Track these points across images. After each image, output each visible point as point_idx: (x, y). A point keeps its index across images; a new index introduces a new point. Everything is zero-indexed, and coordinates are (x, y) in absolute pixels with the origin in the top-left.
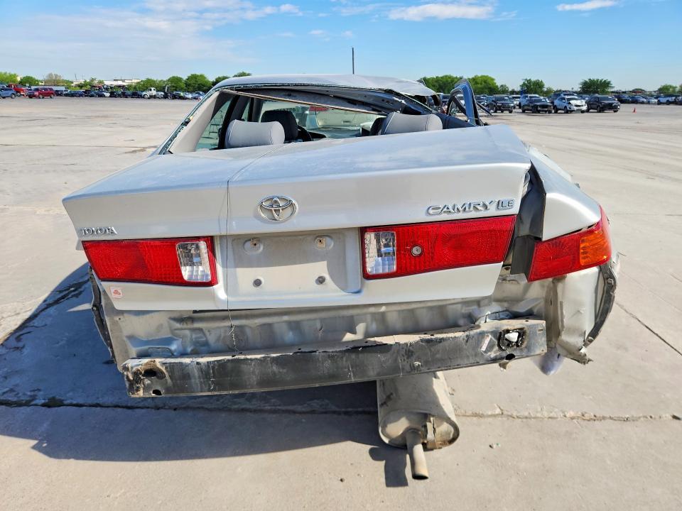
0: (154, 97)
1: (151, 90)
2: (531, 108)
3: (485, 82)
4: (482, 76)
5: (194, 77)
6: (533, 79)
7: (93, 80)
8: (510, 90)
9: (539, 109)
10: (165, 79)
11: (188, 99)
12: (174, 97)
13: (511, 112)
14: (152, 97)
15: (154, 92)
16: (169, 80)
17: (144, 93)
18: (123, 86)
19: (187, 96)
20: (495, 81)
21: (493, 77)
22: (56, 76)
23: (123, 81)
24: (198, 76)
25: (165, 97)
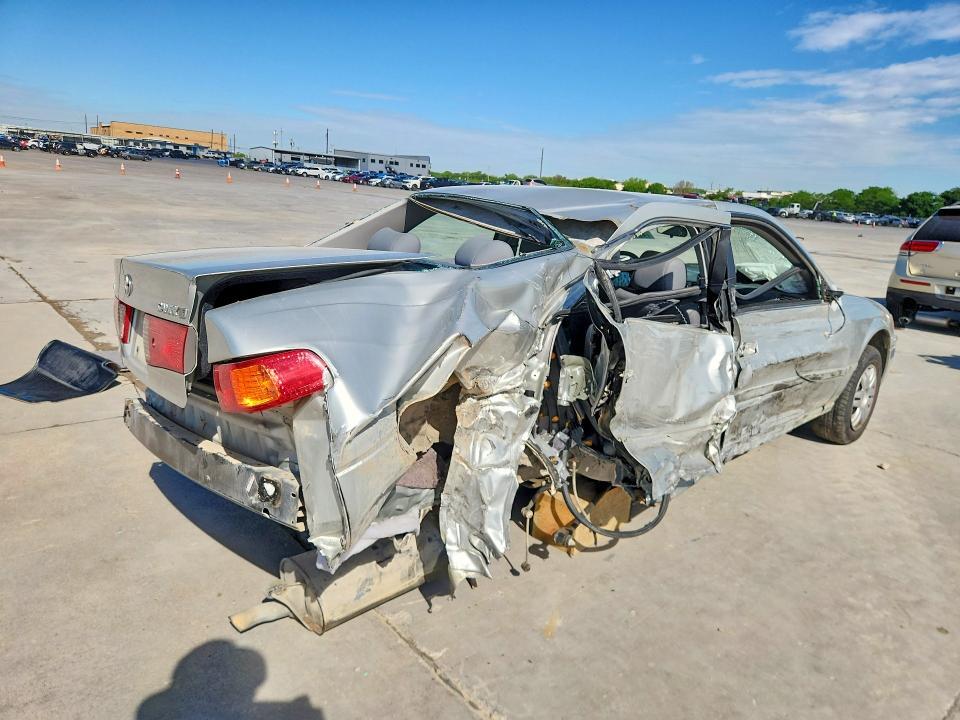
0: (796, 216)
1: (793, 206)
5: (873, 191)
7: (729, 190)
10: (825, 193)
11: (847, 222)
12: (825, 218)
14: (791, 216)
15: (796, 209)
16: (830, 195)
17: (782, 210)
18: (765, 200)
19: (846, 218)
22: (688, 183)
23: (769, 193)
24: (881, 189)
25: (811, 217)
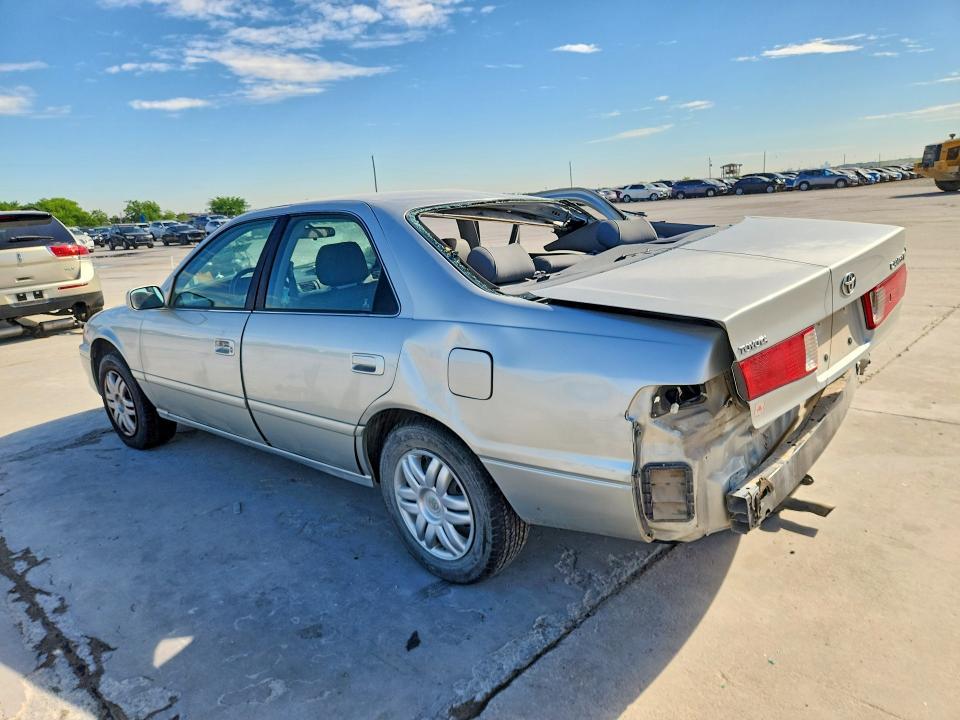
2: (176, 239)
3: (63, 208)
4: (53, 200)
6: (141, 200)
8: (110, 216)
9: (190, 238)
13: (151, 246)
20: (79, 206)
21: (73, 200)
